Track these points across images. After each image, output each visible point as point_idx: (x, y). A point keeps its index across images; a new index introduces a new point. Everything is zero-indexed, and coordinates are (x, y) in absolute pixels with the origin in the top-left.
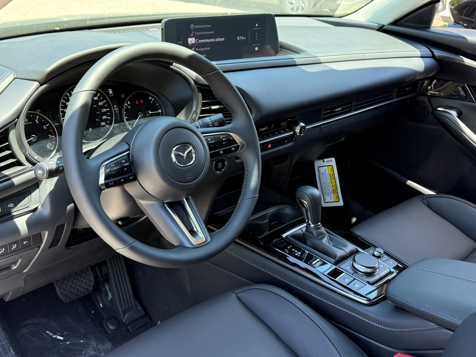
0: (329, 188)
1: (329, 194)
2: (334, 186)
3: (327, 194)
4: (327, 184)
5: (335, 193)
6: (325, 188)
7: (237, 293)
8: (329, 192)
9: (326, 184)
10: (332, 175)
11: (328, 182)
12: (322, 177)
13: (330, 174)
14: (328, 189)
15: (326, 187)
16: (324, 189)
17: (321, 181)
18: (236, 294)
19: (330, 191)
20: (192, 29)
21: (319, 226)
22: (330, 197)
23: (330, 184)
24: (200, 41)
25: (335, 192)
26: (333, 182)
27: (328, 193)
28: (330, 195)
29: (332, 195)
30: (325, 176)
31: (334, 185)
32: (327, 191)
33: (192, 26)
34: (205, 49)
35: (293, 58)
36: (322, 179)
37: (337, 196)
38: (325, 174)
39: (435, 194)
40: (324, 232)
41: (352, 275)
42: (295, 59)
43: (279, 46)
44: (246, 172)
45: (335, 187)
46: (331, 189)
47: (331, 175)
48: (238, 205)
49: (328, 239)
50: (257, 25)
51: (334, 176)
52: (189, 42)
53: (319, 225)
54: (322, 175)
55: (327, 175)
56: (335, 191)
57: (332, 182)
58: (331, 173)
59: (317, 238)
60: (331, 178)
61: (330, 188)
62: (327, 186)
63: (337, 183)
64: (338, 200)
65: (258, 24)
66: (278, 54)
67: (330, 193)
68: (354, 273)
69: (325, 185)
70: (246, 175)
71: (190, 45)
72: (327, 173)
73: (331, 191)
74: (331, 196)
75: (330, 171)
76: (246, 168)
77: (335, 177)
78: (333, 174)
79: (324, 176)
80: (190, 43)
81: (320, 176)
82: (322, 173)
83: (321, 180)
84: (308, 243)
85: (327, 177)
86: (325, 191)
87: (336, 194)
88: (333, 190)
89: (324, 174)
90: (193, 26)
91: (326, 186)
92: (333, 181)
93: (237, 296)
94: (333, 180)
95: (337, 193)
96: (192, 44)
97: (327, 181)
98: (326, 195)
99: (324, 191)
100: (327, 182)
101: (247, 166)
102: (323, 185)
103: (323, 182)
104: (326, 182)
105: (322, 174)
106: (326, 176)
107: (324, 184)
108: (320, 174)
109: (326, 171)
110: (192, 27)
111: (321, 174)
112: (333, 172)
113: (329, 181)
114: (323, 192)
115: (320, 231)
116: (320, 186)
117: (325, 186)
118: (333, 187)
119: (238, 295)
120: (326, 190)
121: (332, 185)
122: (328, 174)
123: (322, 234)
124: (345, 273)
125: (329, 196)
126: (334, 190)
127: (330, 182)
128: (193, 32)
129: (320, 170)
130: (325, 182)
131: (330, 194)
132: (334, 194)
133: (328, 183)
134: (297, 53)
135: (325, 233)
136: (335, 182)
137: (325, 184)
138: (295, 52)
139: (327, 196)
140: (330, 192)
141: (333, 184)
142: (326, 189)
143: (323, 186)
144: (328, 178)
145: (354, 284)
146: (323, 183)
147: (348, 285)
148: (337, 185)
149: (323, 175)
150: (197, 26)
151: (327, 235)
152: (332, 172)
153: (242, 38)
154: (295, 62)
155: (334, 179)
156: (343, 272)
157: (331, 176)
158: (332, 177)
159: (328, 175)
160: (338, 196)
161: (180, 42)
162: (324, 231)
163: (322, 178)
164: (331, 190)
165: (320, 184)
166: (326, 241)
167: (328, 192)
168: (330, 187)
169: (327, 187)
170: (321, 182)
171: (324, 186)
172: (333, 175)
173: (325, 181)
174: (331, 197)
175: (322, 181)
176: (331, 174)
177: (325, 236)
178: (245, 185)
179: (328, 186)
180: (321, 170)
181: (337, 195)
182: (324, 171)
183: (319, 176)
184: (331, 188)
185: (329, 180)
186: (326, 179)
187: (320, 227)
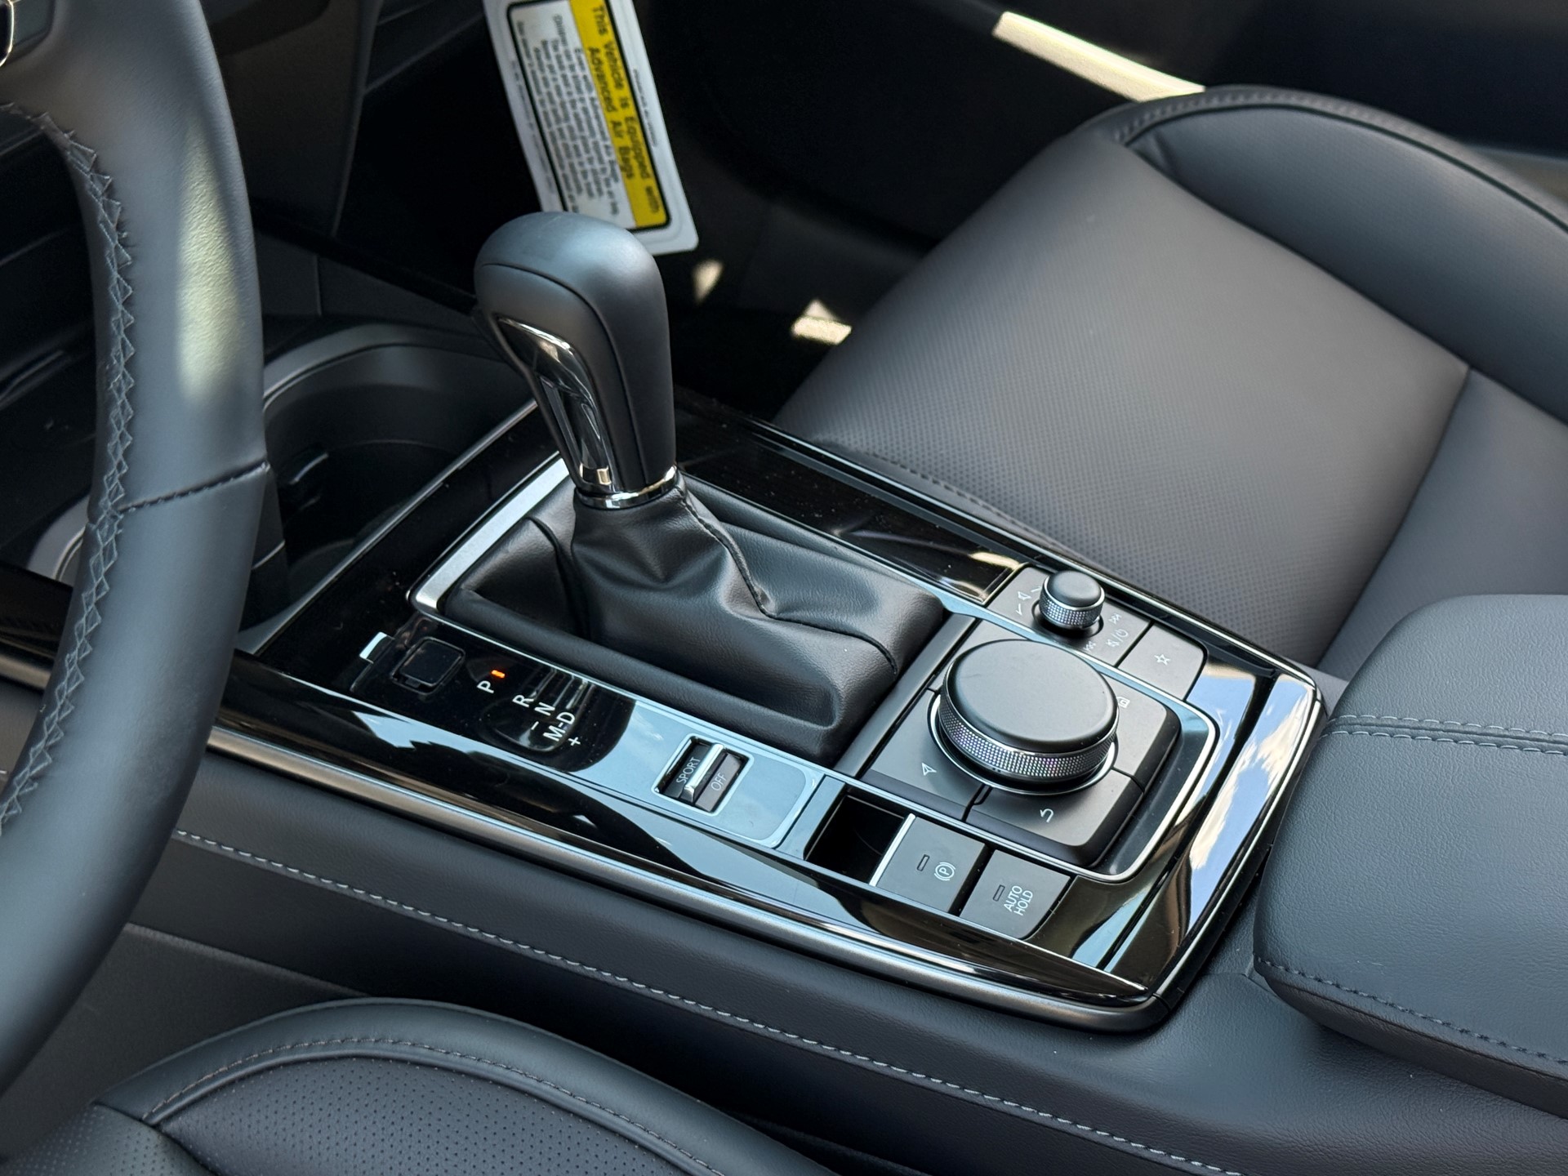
0: (596, 144)
1: (597, 182)
2: (624, 127)
3: (582, 182)
4: (576, 116)
5: (636, 170)
6: (570, 143)
7: (169, 1118)
8: (597, 166)
9: (571, 116)
10: (610, 54)
11: (588, 102)
12: (542, 70)
13: (594, 51)
14: (587, 151)
15: (573, 138)
16: (563, 153)
17: (537, 98)
18: (156, 1127)
19: (601, 160)
21: (674, 493)
22: (605, 198)
23: (597, 117)
25: (634, 163)
26: (616, 103)
27: (590, 178)
28: (605, 189)
29: (619, 188)
30: (562, 67)
31: (629, 119)
32: (581, 164)
36: (544, 90)
37: (649, 190)
38: (561, 48)
39: (1197, 88)
40: (707, 526)
41: (964, 820)
44: (113, 243)
45: (631, 132)
46: (607, 147)
47: (602, 56)
48: (97, 568)
49: (741, 570)
51: (619, 63)
53: (672, 484)
54: (539, 58)
55: (575, 60)
56: (638, 159)
57: (608, 100)
58: (600, 41)
59: (668, 577)
60: (601, 77)
61: (601, 144)
62: (581, 129)
63: (645, 104)
64: (660, 217)
67: (602, 177)
68: (972, 803)
69: (564, 125)
70: (116, 275)
72: (574, 41)
73: (612, 163)
74: (611, 194)
75: (595, 29)
76: (108, 208)
77: (632, 67)
78: (615, 46)
79: (556, 67)
81: (528, 70)
82: (539, 46)
83: (539, 92)
84: (614, 623)
85: (572, 68)
86: (572, 166)
87: (644, 175)
88: (624, 151)
89: (552, 53)
91: (571, 129)
92: (617, 95)
93: (167, 1136)
94: (619, 85)
95: (649, 169)
97: (576, 96)
98: (579, 190)
99: (562, 167)
100: (579, 105)
101: (110, 191)
102: (555, 127)
103: (549, 107)
104: (573, 105)
105: (537, 51)
106: (566, 63)
107: (558, 120)
108: (528, 55)
109: (561, 32)
111: (532, 53)
112: (610, 36)
113: (592, 100)
114: (560, 172)
115: (680, 524)
116: (536, 132)
117: (566, 133)
118: (619, 134)
119: (172, 1127)
120: (576, 161)
121: (616, 124)
122: (577, 51)
123: (699, 543)
124: (918, 815)
125: (600, 191)
126: (632, 154)
127: (597, 103)
129: (521, 25)
130: (563, 105)
131: (608, 184)
132: (628, 181)
133: (585, 110)
135: (715, 532)
136: (631, 102)
137: (567, 119)
139: (585, 194)
140: (604, 170)
141: (621, 115)
142: (576, 147)
143: (552, 134)
144: (585, 77)
145: (1000, 893)
146: (555, 112)
147: (957, 907)
148: (645, 121)
149: (545, 61)
151: (729, 546)
152: (603, 31)
155: (625, 83)
156: (906, 812)
157: (600, 62)
158: (606, 68)
159: (583, 57)
160: (656, 193)
162: (707, 521)
163: (545, 79)
164: (609, 154)
165: (533, 120)
166: (736, 596)
167: (588, 167)
168: (598, 136)
169: (583, 138)
170: (540, 110)
171: (560, 130)
172: (616, 53)
173: (566, 98)
174: (617, 198)
175: (542, 102)
176: (603, 51)
177: (723, 554)
178: (122, 369)
179: (587, 133)
180: (526, 28)
181: (651, 182)
182: (551, 33)
183: (519, 70)
184: (608, 143)
185: (589, 89)
186: (567, 84)
187: (679, 499)
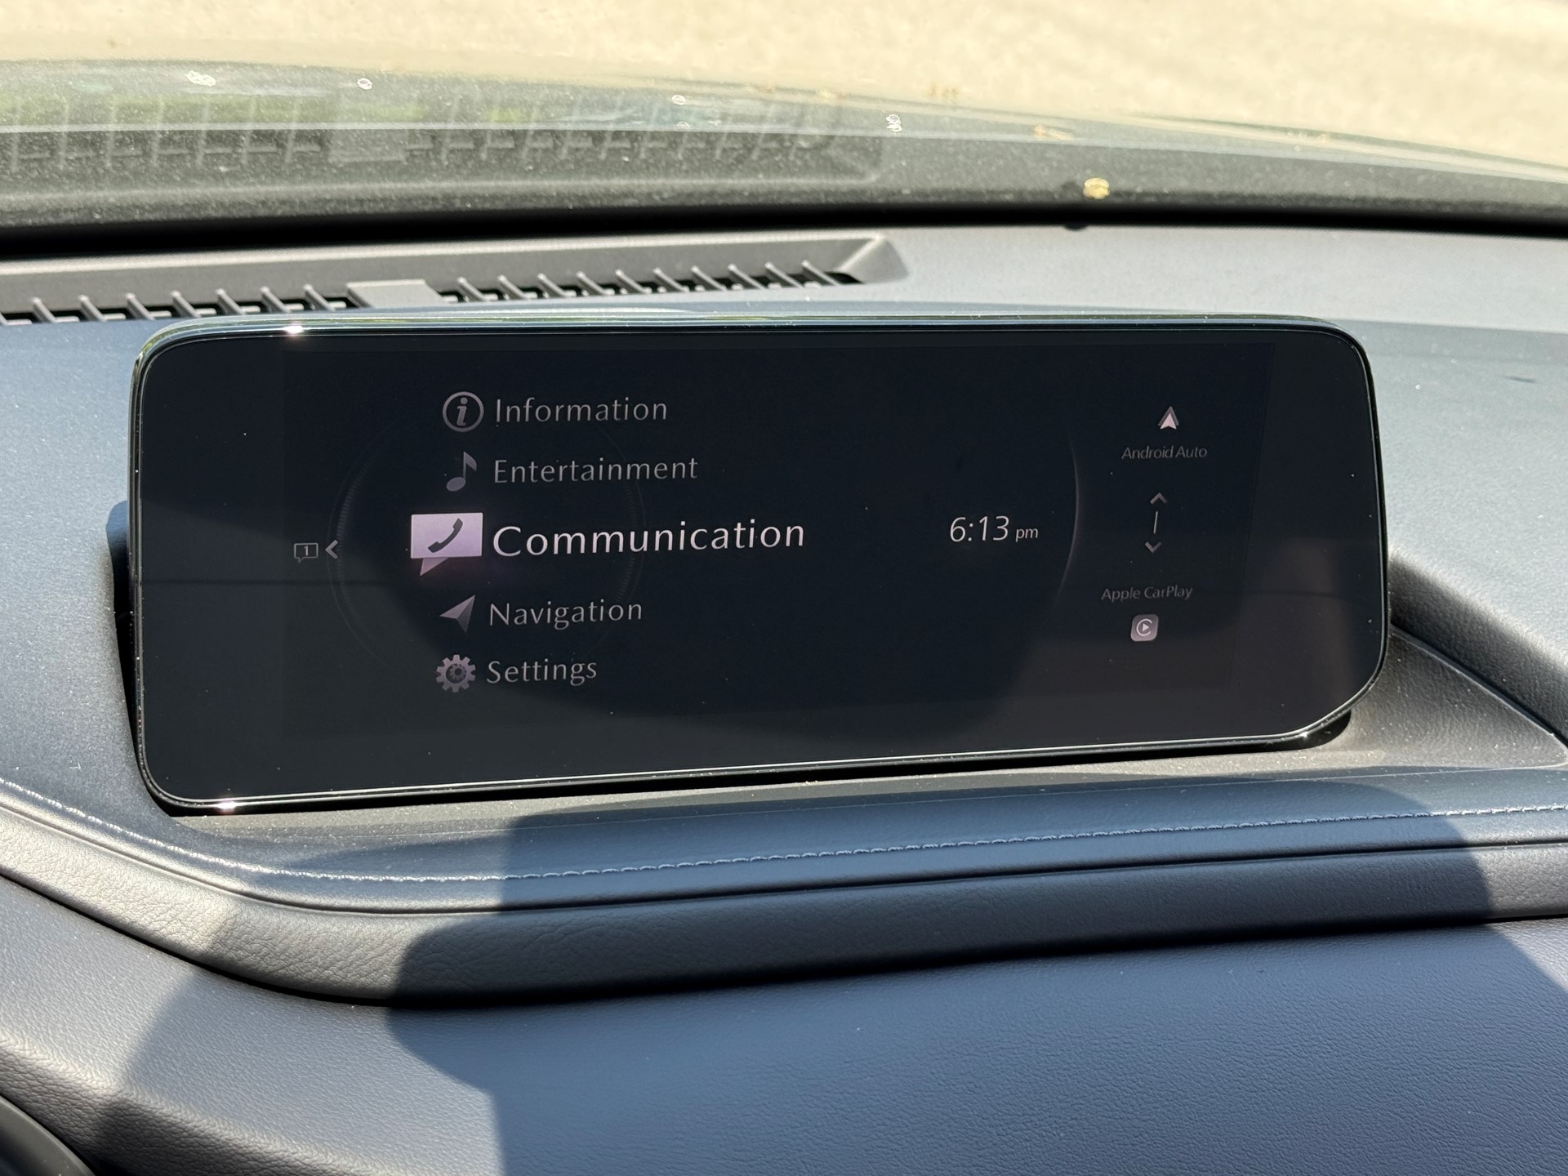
20: (460, 426)
24: (537, 544)
33: (457, 401)
34: (591, 612)
35: (1462, 845)
42: (1483, 857)
43: (1386, 611)
50: (1169, 422)
52: (419, 547)
65: (1179, 416)
66: (1370, 686)
71: (424, 570)
80: (430, 554)
90: (471, 404)
96: (451, 561)
110: (463, 410)
128: (468, 460)
134: (1551, 729)
138: (1533, 706)
150: (522, 405)
153: (994, 531)
154: (1475, 878)
161: (323, 546)
